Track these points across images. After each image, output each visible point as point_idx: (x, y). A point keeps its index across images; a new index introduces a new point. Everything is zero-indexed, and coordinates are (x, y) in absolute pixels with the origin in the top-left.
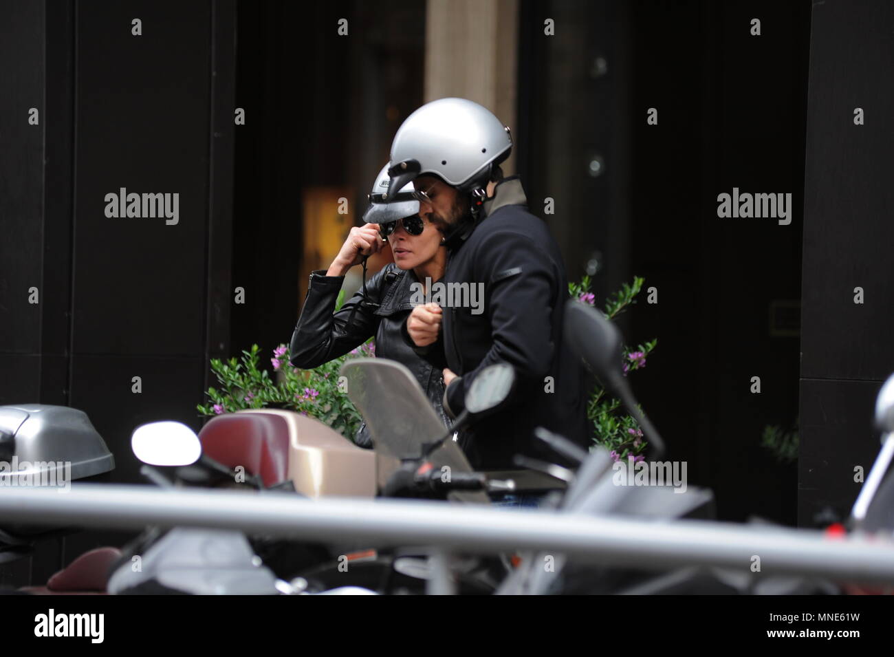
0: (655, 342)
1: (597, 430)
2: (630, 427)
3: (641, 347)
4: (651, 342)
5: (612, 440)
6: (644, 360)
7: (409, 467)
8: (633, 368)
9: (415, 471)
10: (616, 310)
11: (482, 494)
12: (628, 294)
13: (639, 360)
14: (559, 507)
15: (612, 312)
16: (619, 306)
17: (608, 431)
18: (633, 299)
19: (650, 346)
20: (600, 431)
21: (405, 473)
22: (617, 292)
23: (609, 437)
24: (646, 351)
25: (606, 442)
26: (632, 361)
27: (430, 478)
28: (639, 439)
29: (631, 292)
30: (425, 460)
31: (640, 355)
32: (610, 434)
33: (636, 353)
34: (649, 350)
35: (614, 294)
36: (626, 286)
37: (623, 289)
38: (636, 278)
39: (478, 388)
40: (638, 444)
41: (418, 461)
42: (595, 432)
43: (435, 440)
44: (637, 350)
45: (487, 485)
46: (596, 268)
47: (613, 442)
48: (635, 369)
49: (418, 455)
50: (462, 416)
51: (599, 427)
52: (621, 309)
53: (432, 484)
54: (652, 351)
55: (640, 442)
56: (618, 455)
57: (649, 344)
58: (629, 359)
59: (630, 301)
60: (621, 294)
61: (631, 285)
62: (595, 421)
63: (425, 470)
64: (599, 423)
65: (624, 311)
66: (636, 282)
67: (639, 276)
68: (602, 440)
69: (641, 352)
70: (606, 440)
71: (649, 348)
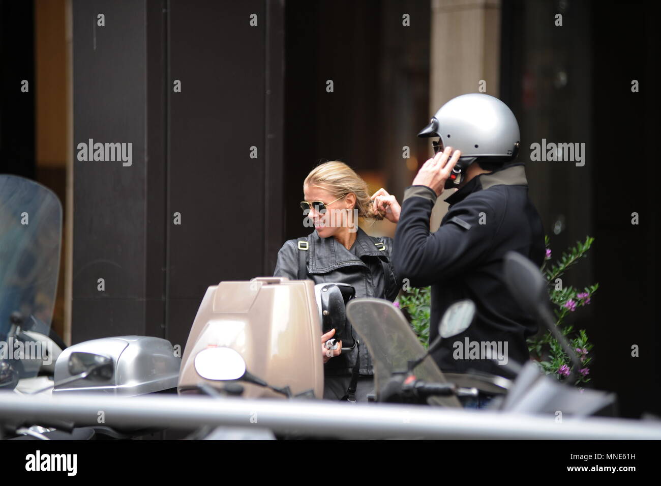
0: (597, 286)
1: (552, 349)
2: (577, 347)
3: (586, 289)
4: (594, 285)
5: (563, 357)
6: (589, 299)
7: (398, 379)
8: (580, 305)
9: (402, 382)
10: (571, 262)
11: (454, 399)
12: (580, 250)
13: (586, 299)
14: (501, 409)
15: (567, 262)
16: (573, 258)
17: (560, 351)
18: (583, 254)
19: (594, 288)
20: (554, 350)
21: (395, 383)
22: (572, 248)
23: (562, 355)
24: (591, 292)
25: (559, 358)
26: (579, 300)
27: (414, 387)
28: (584, 356)
29: (582, 248)
30: (410, 374)
31: (586, 296)
32: (562, 353)
33: (582, 294)
34: (593, 292)
35: (569, 249)
36: (579, 243)
37: (576, 246)
38: (588, 238)
39: (450, 319)
40: (584, 360)
41: (404, 374)
42: (551, 351)
43: (417, 358)
44: (583, 291)
45: (456, 392)
46: (561, 228)
47: (565, 359)
48: (581, 306)
49: (403, 370)
50: (437, 341)
51: (554, 347)
52: (574, 261)
53: (415, 392)
54: (594, 292)
55: (586, 358)
56: (569, 368)
57: (592, 287)
58: (577, 298)
59: (581, 255)
60: (574, 250)
61: (583, 243)
62: (550, 343)
63: (410, 381)
64: (553, 344)
65: (576, 263)
66: (587, 240)
67: (590, 237)
68: (557, 358)
69: (587, 293)
70: (560, 357)
71: (592, 290)
